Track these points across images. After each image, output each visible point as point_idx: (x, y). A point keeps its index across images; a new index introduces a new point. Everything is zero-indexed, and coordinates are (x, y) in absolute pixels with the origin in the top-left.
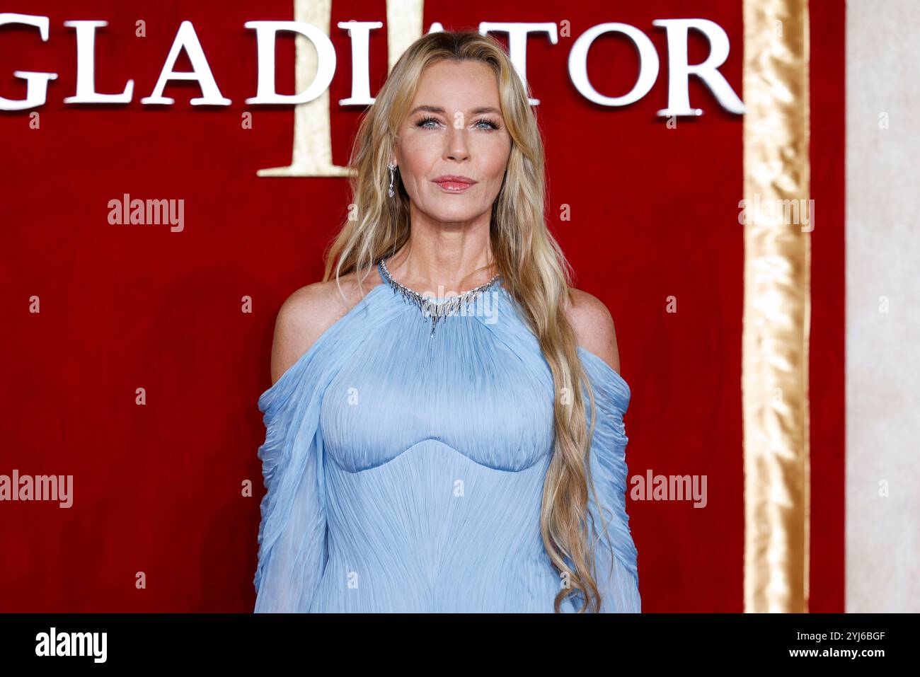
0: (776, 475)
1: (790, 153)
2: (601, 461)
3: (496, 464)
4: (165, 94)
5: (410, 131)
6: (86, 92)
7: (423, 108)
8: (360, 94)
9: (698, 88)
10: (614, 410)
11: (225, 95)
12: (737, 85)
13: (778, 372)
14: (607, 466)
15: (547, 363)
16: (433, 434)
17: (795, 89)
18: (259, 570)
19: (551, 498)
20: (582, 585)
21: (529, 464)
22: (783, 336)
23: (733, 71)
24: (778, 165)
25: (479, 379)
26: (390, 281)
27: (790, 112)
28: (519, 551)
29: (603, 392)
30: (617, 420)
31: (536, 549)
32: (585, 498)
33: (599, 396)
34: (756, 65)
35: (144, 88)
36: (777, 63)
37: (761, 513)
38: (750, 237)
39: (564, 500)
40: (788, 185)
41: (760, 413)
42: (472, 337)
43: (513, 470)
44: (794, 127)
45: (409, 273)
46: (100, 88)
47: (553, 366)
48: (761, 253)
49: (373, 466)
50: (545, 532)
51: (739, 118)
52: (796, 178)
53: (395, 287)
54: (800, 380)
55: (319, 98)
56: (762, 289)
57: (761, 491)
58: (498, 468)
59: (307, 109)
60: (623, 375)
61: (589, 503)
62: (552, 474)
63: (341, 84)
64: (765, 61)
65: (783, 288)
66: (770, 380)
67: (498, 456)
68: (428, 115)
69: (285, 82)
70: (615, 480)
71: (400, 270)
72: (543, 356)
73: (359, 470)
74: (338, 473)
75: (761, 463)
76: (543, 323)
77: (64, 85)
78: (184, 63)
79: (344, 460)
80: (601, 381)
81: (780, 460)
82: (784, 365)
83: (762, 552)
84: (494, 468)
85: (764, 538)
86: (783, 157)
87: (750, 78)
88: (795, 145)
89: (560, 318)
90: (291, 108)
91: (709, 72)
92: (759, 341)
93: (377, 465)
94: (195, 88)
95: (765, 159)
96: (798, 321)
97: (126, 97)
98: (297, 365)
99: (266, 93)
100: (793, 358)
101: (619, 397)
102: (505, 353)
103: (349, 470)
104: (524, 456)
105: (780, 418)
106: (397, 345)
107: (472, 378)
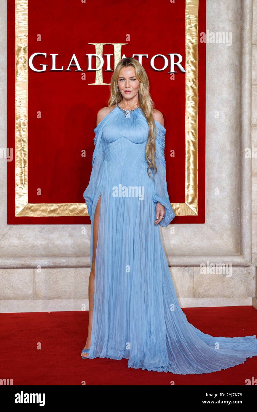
0: (191, 144)
1: (195, 80)
2: (159, 143)
3: (136, 142)
4: (69, 69)
5: (119, 81)
6: (54, 68)
7: (121, 77)
8: (109, 69)
9: (176, 67)
10: (162, 133)
11: (81, 69)
12: (184, 67)
13: (192, 124)
14: (160, 144)
15: (148, 124)
16: (123, 136)
17: (196, 67)
18: (93, 163)
19: (147, 148)
20: (153, 166)
21: (142, 143)
22: (193, 117)
23: (183, 64)
24: (192, 83)
25: (133, 126)
26: (118, 107)
27: (194, 72)
28: (140, 160)
29: (160, 129)
30: (163, 135)
31: (144, 160)
32: (155, 150)
33: (158, 130)
34: (188, 63)
35: (66, 68)
36: (192, 62)
37: (188, 152)
38: (187, 96)
39: (150, 149)
40: (194, 86)
41: (188, 132)
42: (133, 118)
43: (139, 144)
44: (195, 75)
45: (122, 106)
46: (56, 68)
47: (149, 124)
48: (189, 100)
49: (112, 142)
50: (146, 155)
51: (184, 73)
52: (196, 85)
53: (119, 108)
54: (196, 126)
55: (100, 69)
56: (189, 107)
57: (189, 148)
58: (136, 143)
59: (98, 72)
60: (165, 127)
61: (156, 151)
62: (148, 144)
63: (105, 66)
64: (189, 61)
65: (193, 107)
66: (190, 125)
67: (136, 141)
68: (121, 79)
69: (94, 66)
70: (162, 147)
71: (121, 105)
72: (147, 122)
73: (109, 143)
74: (106, 143)
75: (188, 142)
76: (148, 116)
77: (49, 67)
78: (74, 62)
79: (106, 141)
80: (159, 127)
81: (192, 141)
82: (193, 122)
83: (189, 160)
84: (135, 143)
85: (189, 157)
86: (193, 81)
87: (187, 65)
88: (195, 79)
89: (151, 114)
90: (95, 71)
91: (178, 64)
92: (188, 118)
93: (113, 142)
94: (76, 67)
95: (190, 81)
96: (196, 113)
97: (62, 69)
98: (101, 123)
99: (90, 68)
100: (195, 121)
101: (163, 131)
102: (139, 121)
103: (108, 143)
104: (141, 141)
105: (192, 133)
106: (118, 119)
107: (132, 125)
